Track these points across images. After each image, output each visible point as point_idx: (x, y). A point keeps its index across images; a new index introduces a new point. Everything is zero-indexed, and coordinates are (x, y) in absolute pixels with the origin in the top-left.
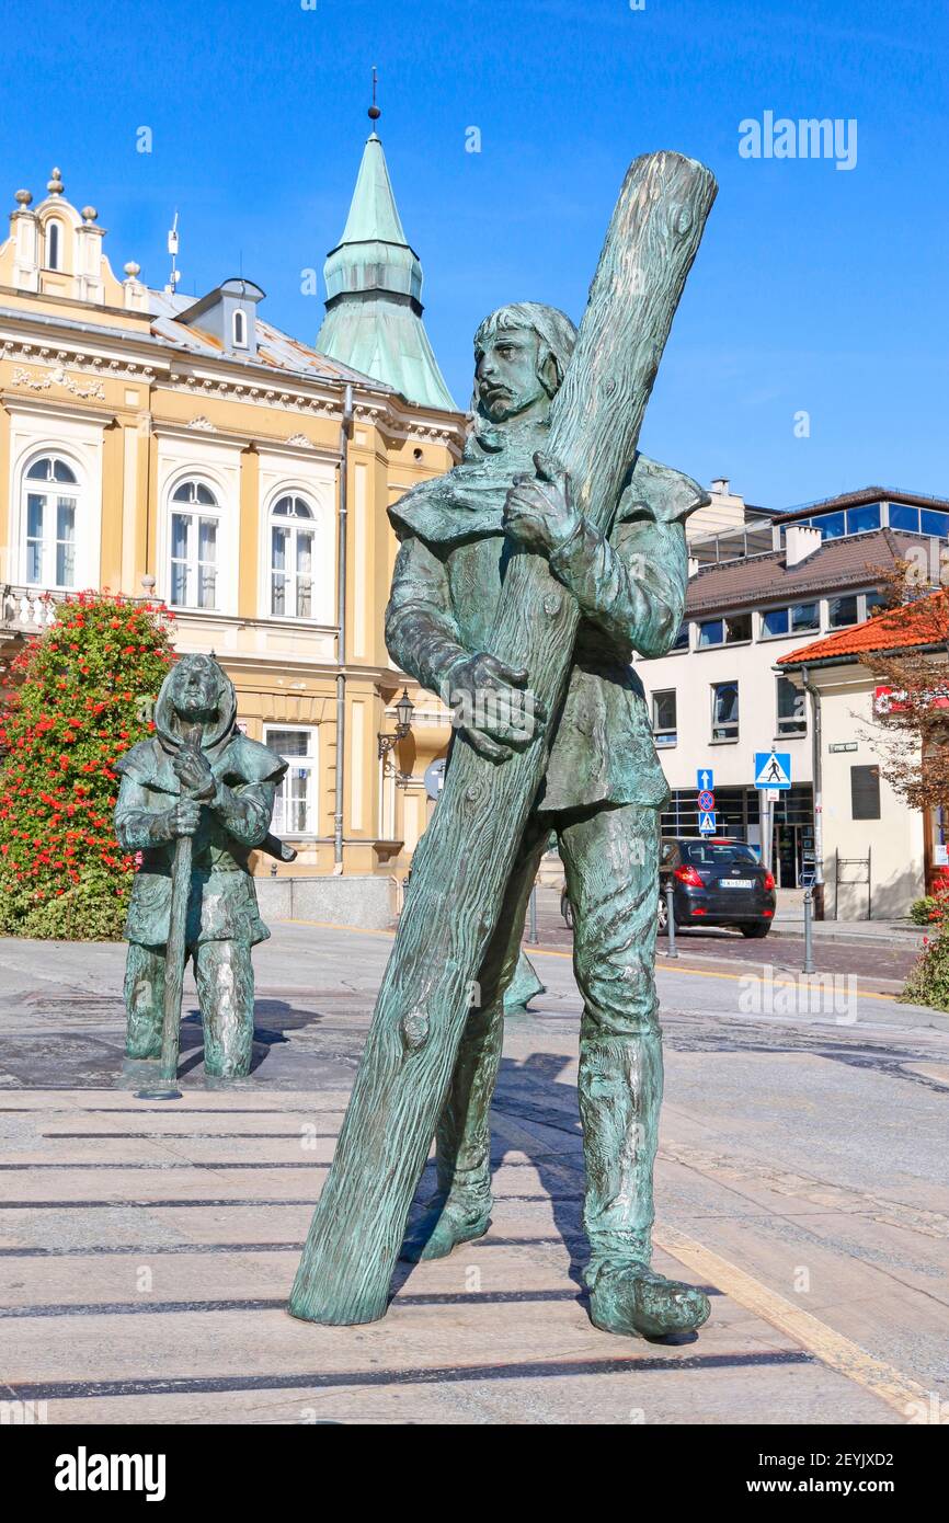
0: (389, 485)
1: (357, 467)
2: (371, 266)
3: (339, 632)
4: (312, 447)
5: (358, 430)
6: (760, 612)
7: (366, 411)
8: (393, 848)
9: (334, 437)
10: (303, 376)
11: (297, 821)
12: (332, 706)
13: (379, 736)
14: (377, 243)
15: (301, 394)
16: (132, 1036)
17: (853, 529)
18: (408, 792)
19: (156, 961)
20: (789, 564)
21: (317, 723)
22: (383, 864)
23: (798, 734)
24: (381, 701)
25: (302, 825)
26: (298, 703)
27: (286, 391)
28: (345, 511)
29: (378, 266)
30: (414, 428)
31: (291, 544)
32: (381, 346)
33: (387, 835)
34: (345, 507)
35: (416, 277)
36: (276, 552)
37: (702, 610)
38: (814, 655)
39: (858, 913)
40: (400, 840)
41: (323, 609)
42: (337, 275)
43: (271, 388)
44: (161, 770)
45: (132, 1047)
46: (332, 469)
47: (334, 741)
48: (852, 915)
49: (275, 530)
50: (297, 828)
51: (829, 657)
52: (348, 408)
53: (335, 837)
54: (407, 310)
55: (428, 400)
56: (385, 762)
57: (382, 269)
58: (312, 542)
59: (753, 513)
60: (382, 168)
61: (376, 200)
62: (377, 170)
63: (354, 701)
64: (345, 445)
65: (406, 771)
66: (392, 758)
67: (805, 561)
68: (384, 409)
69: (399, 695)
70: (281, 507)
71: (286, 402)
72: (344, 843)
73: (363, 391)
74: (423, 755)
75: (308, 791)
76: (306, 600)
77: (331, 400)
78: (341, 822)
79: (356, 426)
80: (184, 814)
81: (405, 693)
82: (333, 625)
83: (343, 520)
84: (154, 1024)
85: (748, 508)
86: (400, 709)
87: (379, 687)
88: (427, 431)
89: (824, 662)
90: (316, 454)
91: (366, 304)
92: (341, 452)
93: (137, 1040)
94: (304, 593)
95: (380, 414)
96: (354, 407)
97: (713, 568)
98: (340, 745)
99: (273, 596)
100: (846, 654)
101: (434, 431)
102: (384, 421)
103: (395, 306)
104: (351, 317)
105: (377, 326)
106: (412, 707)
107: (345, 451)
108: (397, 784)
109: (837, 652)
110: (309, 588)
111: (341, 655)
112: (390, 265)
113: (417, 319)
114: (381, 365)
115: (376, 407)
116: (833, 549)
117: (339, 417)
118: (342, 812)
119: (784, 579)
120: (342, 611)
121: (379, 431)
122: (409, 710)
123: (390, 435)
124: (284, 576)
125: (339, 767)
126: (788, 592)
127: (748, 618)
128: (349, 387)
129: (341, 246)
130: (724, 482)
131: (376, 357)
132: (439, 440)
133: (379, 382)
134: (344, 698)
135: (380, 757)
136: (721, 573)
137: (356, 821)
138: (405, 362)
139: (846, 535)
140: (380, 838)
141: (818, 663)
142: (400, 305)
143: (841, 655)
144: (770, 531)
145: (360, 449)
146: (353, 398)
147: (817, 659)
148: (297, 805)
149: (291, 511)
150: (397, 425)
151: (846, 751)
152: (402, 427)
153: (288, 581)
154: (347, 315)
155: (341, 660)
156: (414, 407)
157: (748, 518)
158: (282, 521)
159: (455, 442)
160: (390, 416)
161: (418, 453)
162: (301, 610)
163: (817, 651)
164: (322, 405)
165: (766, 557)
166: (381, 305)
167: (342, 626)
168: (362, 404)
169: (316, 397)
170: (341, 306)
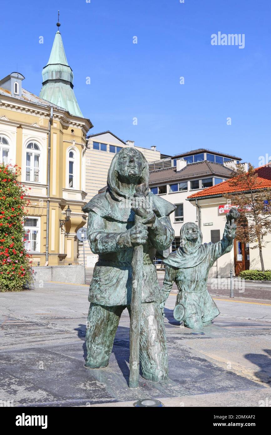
0: (63, 141)
1: (54, 134)
2: (58, 72)
3: (48, 187)
4: (39, 127)
5: (54, 122)
6: (169, 185)
7: (57, 116)
8: (64, 256)
9: (47, 125)
10: (37, 104)
11: (33, 248)
12: (45, 210)
13: (60, 220)
14: (59, 65)
15: (37, 110)
16: (93, 356)
17: (196, 161)
18: (68, 238)
19: (109, 315)
20: (177, 170)
21: (40, 216)
22: (61, 262)
23: (181, 221)
24: (60, 209)
25: (34, 249)
26: (34, 209)
27: (32, 109)
28: (50, 148)
29: (60, 72)
30: (71, 123)
31: (32, 158)
32: (61, 96)
33: (62, 252)
34: (50, 147)
35: (72, 76)
36: (27, 161)
37: (152, 184)
38: (199, 196)
39: (213, 276)
40: (66, 254)
41: (43, 180)
42: (46, 74)
43: (27, 108)
44: (113, 209)
45: (92, 362)
46: (46, 134)
47: (46, 222)
48: (211, 276)
49: (27, 153)
50: (33, 250)
51: (204, 196)
52: (52, 115)
53: (46, 253)
54: (69, 86)
55: (76, 114)
56: (62, 229)
57: (61, 73)
58: (39, 158)
59: (163, 156)
60: (61, 42)
61: (59, 51)
62: (59, 42)
63: (52, 209)
64: (50, 127)
65: (68, 232)
66: (64, 227)
67: (182, 170)
68: (63, 116)
69: (66, 207)
70: (29, 146)
71: (31, 112)
72: (49, 255)
73: (57, 110)
74: (73, 227)
75: (37, 238)
76: (37, 176)
77: (46, 113)
78: (48, 248)
79: (54, 121)
80: (140, 232)
81: (69, 207)
82: (46, 184)
83: (49, 151)
84: (105, 349)
85: (161, 155)
86: (67, 212)
87: (60, 205)
88: (75, 124)
89: (203, 198)
90: (41, 129)
91: (56, 84)
92: (49, 129)
93: (95, 358)
94: (37, 174)
95: (61, 118)
96: (53, 115)
97: (153, 172)
98: (48, 223)
99: (26, 175)
100: (210, 195)
101: (78, 124)
102: (62, 120)
103: (65, 85)
104: (51, 88)
105: (59, 91)
106: (71, 211)
107: (50, 129)
108: (65, 236)
109: (207, 195)
110: (38, 173)
111: (48, 194)
112: (63, 72)
113: (72, 89)
114: (61, 103)
115: (60, 115)
116: (190, 167)
117: (48, 118)
118: (48, 245)
119: (176, 175)
120: (49, 180)
121: (61, 123)
122: (70, 212)
123: (64, 125)
124: (30, 168)
125: (47, 230)
126: (178, 179)
127: (165, 187)
128: (52, 108)
129: (48, 65)
130: (155, 147)
131: (59, 100)
132: (79, 127)
133: (61, 107)
134: (49, 208)
135: (60, 227)
136: (156, 173)
137: (53, 248)
138: (68, 102)
139: (194, 163)
140: (60, 253)
141: (201, 198)
142: (67, 84)
143: (208, 195)
144: (170, 161)
145: (55, 128)
146: (53, 112)
147: (200, 197)
148: (33, 243)
149: (32, 147)
150: (66, 122)
151: (209, 225)
152: (68, 122)
153: (31, 170)
154: (50, 87)
155: (48, 196)
156: (72, 116)
157: (162, 158)
158: (30, 150)
159: (84, 128)
160: (64, 119)
161: (72, 131)
162: (36, 180)
163: (200, 194)
164: (43, 114)
165: (170, 169)
166: (61, 84)
167: (49, 185)
168: (56, 114)
169: (41, 111)
170: (48, 84)
